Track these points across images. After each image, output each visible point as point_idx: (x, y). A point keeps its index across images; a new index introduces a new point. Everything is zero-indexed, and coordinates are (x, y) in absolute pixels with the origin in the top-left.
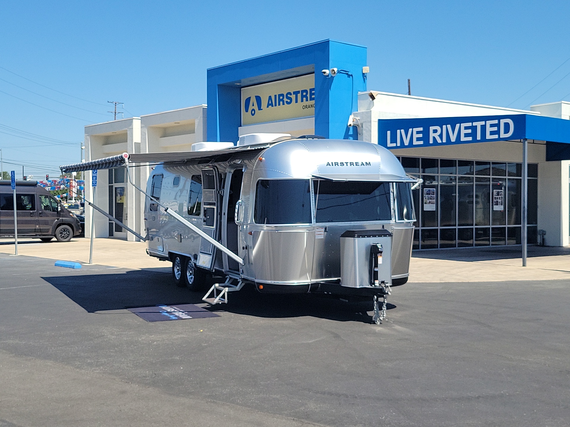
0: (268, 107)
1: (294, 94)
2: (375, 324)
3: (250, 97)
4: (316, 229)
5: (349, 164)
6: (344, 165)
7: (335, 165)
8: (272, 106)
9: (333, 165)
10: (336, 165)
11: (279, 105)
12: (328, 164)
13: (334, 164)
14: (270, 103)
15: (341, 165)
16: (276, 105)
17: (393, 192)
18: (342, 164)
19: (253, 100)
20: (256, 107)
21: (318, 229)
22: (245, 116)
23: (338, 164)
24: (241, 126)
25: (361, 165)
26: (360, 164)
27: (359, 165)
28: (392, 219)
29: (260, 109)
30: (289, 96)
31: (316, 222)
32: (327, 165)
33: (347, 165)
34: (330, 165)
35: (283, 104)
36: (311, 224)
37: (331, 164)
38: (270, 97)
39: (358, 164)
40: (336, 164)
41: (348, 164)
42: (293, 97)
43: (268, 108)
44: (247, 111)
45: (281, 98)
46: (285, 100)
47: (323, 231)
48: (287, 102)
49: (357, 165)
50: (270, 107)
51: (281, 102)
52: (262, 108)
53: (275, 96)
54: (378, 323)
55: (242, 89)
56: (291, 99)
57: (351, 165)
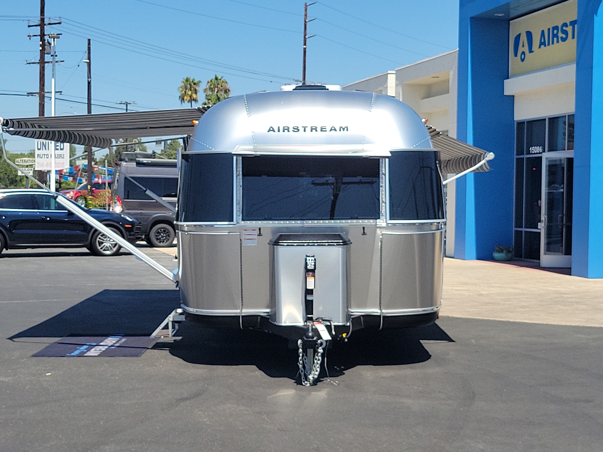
0: (540, 47)
1: (570, 26)
2: (302, 385)
3: (520, 34)
4: (243, 231)
5: (308, 129)
6: (299, 130)
7: (284, 131)
8: (545, 46)
9: (279, 131)
10: (286, 131)
11: (553, 43)
12: (271, 130)
13: (281, 130)
14: (543, 41)
15: (294, 131)
16: (549, 45)
17: (384, 173)
18: (296, 129)
19: (523, 38)
20: (526, 49)
21: (245, 231)
22: (514, 62)
23: (290, 130)
24: (508, 78)
25: (331, 131)
26: (328, 129)
27: (326, 131)
28: (381, 218)
29: (531, 51)
30: (564, 28)
31: (243, 220)
32: (269, 131)
33: (305, 131)
34: (274, 131)
35: (558, 42)
36: (232, 223)
37: (276, 130)
38: (543, 31)
39: (325, 129)
40: (286, 129)
41: (306, 128)
42: (569, 29)
43: (540, 49)
44: (516, 55)
45: (555, 32)
46: (560, 35)
47: (255, 234)
48: (562, 37)
49: (323, 130)
50: (542, 46)
51: (555, 39)
52: (532, 50)
53: (549, 29)
54: (307, 384)
55: (511, 22)
56: (566, 33)
57: (312, 131)
